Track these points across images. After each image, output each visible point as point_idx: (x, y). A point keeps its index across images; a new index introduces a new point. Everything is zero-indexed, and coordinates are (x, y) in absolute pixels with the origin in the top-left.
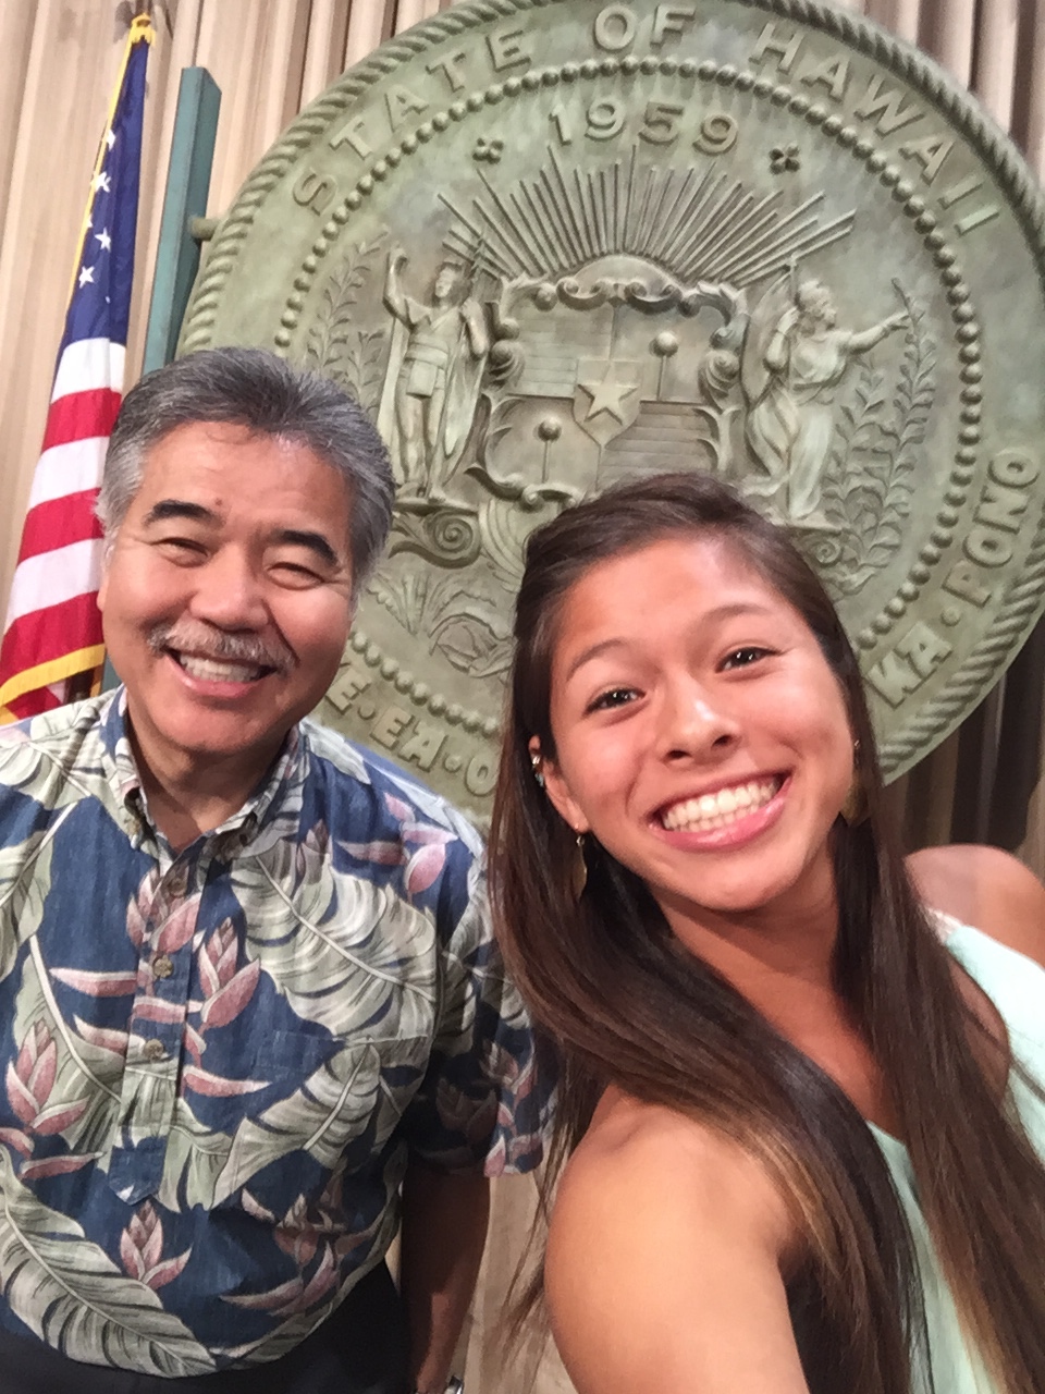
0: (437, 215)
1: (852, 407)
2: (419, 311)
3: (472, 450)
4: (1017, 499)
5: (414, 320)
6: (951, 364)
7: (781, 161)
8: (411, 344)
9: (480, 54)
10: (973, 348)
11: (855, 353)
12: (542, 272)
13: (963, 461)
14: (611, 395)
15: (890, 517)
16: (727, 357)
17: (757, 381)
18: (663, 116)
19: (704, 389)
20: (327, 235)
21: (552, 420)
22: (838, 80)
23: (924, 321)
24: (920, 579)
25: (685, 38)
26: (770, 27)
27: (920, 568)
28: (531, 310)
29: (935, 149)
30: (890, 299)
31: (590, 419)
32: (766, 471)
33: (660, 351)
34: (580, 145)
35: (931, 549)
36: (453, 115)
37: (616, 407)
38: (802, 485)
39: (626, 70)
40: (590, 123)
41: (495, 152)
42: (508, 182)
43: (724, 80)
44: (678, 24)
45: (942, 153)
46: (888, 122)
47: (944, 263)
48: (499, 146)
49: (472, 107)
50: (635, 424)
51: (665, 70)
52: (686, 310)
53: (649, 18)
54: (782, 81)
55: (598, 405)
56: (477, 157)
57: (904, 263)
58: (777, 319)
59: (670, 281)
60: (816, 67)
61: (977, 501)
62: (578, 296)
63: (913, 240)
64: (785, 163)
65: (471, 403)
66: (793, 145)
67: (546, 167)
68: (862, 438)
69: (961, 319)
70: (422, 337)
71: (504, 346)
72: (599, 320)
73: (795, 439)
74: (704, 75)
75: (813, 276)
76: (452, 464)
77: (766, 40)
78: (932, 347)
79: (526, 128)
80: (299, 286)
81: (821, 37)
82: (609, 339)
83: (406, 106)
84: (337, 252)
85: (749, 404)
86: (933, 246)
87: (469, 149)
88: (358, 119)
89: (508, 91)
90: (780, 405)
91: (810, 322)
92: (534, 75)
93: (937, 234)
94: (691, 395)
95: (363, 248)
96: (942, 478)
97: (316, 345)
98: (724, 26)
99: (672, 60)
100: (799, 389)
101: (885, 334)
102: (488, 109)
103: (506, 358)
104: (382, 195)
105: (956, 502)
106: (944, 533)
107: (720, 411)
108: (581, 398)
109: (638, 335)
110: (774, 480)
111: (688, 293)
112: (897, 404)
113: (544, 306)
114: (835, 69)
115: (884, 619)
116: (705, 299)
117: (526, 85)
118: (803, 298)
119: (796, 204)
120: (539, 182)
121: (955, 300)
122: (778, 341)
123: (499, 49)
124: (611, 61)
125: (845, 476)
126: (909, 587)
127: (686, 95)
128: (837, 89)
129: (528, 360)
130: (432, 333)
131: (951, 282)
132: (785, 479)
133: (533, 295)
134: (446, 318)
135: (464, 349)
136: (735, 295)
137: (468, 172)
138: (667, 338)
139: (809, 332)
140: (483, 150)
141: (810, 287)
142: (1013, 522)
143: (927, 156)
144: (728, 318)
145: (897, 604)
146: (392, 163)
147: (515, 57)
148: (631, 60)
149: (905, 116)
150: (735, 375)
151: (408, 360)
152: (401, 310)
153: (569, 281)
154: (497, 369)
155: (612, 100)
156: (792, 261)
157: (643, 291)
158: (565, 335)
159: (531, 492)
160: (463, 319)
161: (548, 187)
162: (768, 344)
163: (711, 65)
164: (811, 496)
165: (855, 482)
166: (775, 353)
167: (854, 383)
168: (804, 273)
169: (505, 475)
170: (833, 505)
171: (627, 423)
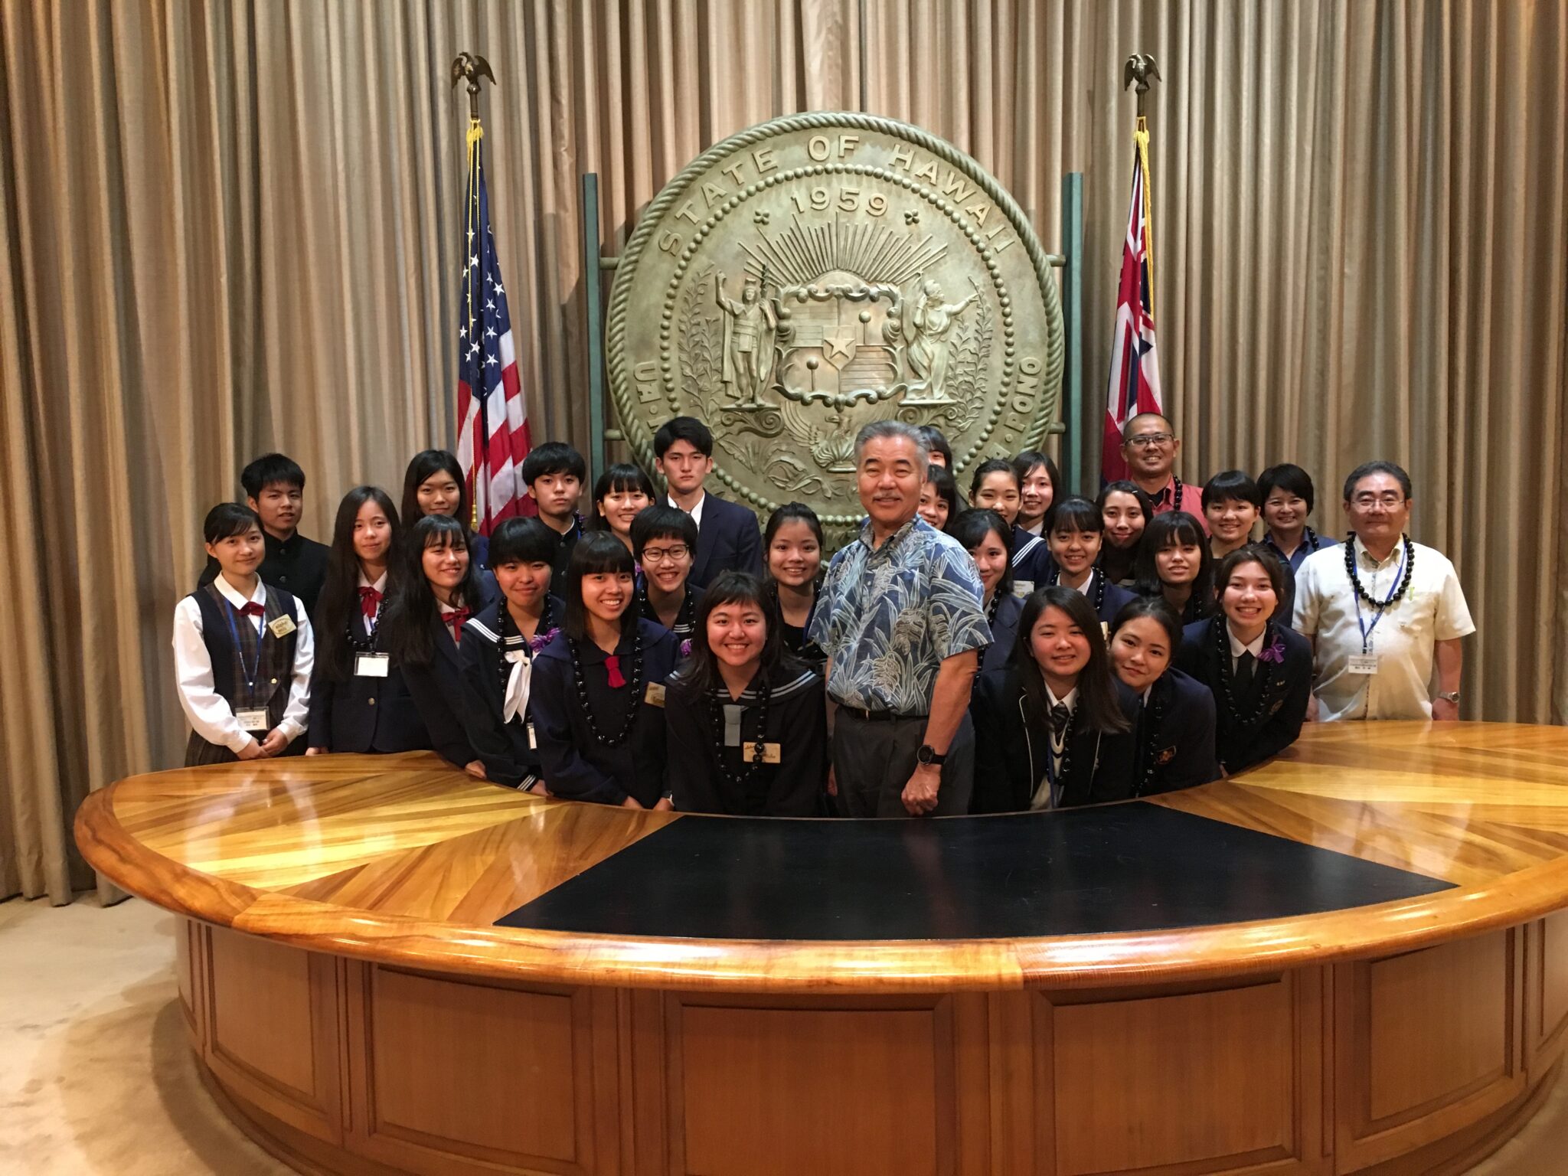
0: (738, 255)
1: (955, 342)
2: (739, 307)
3: (774, 377)
4: (1033, 381)
5: (737, 312)
6: (999, 317)
7: (910, 220)
8: (735, 325)
9: (750, 164)
10: (1008, 310)
11: (954, 316)
12: (798, 282)
13: (1008, 365)
14: (840, 344)
15: (978, 394)
16: (896, 322)
17: (910, 334)
18: (850, 197)
19: (886, 338)
20: (680, 267)
21: (814, 358)
22: (933, 175)
23: (985, 297)
24: (993, 423)
25: (855, 152)
26: (898, 147)
27: (994, 417)
28: (796, 303)
29: (982, 210)
30: (968, 287)
31: (831, 357)
32: (920, 377)
33: (862, 320)
34: (808, 214)
35: (998, 408)
36: (740, 199)
37: (844, 351)
38: (937, 384)
39: (827, 172)
40: (813, 202)
41: (766, 219)
42: (774, 234)
43: (877, 176)
44: (851, 146)
45: (986, 212)
46: (959, 197)
47: (990, 268)
48: (767, 216)
49: (749, 194)
50: (855, 357)
51: (848, 171)
52: (873, 299)
53: (836, 143)
54: (907, 177)
55: (836, 350)
56: (755, 221)
57: (973, 269)
58: (917, 302)
59: (864, 285)
60: (921, 169)
61: (1016, 384)
62: (818, 294)
63: (977, 257)
64: (911, 220)
65: (770, 351)
66: (915, 210)
67: (793, 226)
68: (960, 357)
69: (1000, 295)
70: (742, 322)
71: (785, 323)
72: (830, 307)
73: (931, 361)
74: (867, 174)
75: (930, 278)
76: (764, 385)
77: (896, 154)
78: (989, 310)
79: (780, 205)
80: (670, 296)
81: (923, 151)
82: (836, 315)
83: (715, 194)
84: (689, 275)
85: (908, 344)
86: (985, 259)
87: (753, 217)
88: (689, 202)
89: (768, 185)
90: (923, 344)
91: (934, 302)
92: (780, 176)
93: (986, 253)
94: (881, 342)
95: (702, 275)
96: (999, 374)
97: (683, 327)
98: (873, 146)
99: (850, 166)
100: (931, 335)
101: (967, 305)
102: (758, 194)
103: (787, 330)
104: (708, 244)
105: (1006, 385)
106: (1003, 400)
107: (895, 349)
108: (826, 347)
109: (851, 313)
110: (925, 381)
111: (873, 290)
112: (976, 339)
113: (802, 301)
114: (931, 169)
115: (979, 443)
116: (881, 293)
117: (777, 181)
118: (928, 290)
119: (919, 240)
120: (790, 234)
121: (997, 286)
122: (919, 312)
123: (760, 161)
124: (819, 167)
125: (955, 377)
126: (989, 427)
127: (859, 184)
128: (933, 181)
129: (797, 330)
130: (747, 319)
131: (994, 277)
132: (929, 380)
133: (796, 295)
134: (753, 312)
135: (765, 326)
136: (896, 290)
137: (752, 229)
138: (866, 314)
139: (932, 307)
140: (758, 218)
141: (930, 284)
142: (1031, 392)
143: (979, 214)
144: (894, 303)
145: (985, 435)
146: (711, 226)
147: (769, 166)
148: (830, 166)
149: (967, 194)
150: (900, 329)
151: (735, 333)
152: (728, 306)
153: (813, 286)
154: (783, 335)
155: (822, 189)
156: (920, 271)
157: (851, 291)
158: (814, 315)
159: (808, 396)
160: (762, 310)
161: (795, 237)
162: (914, 314)
163: (870, 168)
164: (941, 389)
165: (961, 379)
166: (918, 320)
167: (955, 330)
168: (926, 276)
169: (793, 388)
170: (952, 390)
171: (851, 358)
